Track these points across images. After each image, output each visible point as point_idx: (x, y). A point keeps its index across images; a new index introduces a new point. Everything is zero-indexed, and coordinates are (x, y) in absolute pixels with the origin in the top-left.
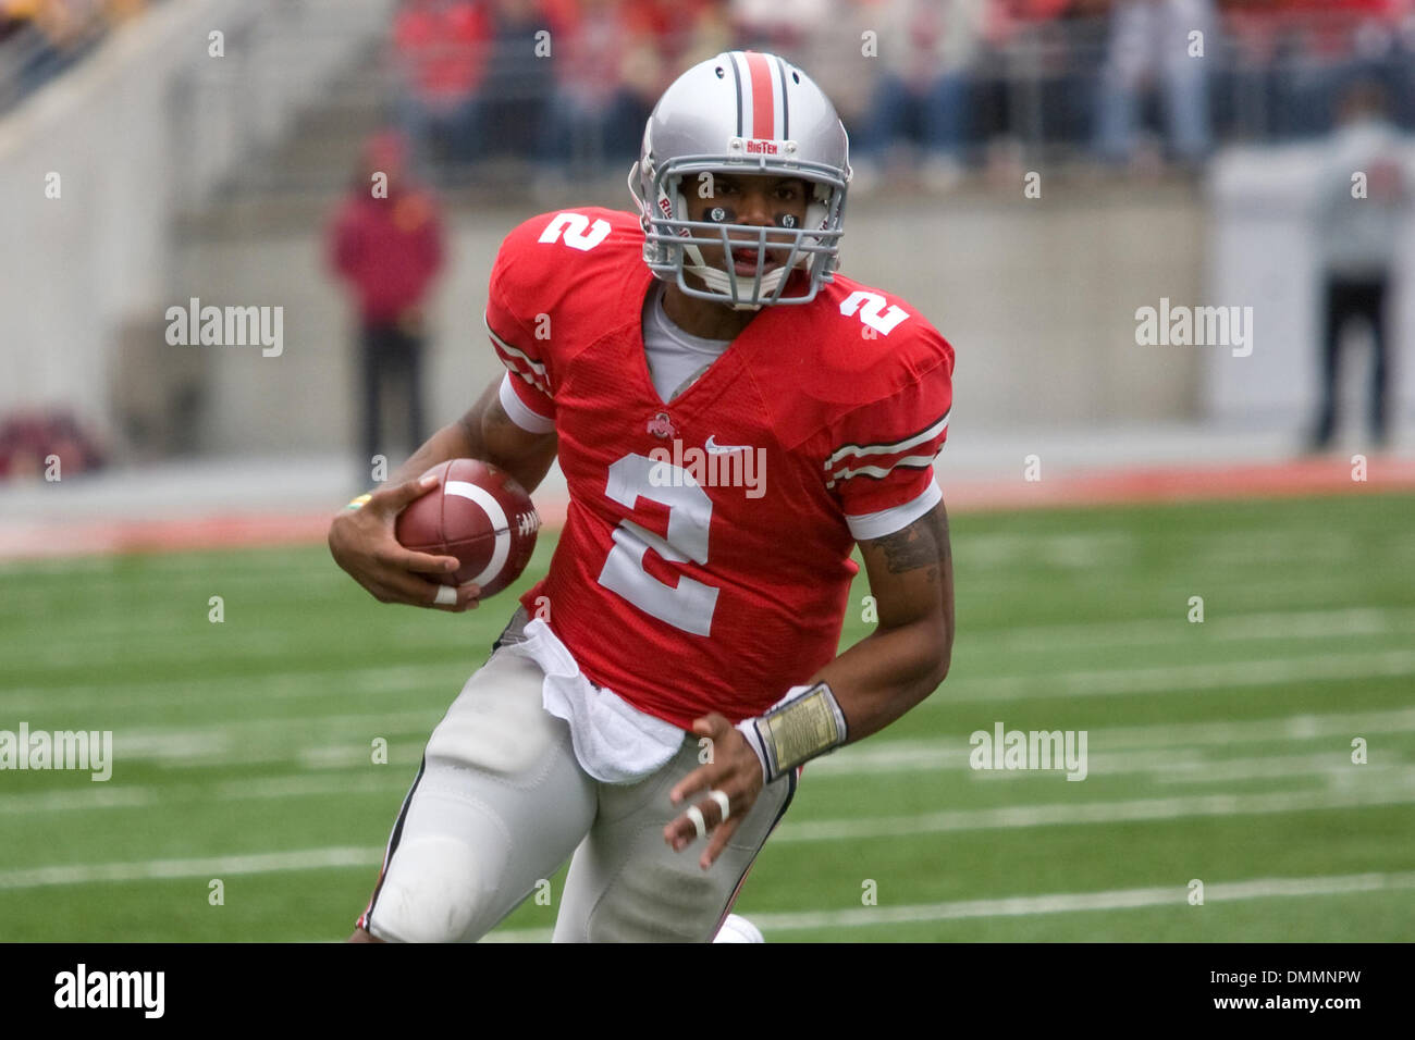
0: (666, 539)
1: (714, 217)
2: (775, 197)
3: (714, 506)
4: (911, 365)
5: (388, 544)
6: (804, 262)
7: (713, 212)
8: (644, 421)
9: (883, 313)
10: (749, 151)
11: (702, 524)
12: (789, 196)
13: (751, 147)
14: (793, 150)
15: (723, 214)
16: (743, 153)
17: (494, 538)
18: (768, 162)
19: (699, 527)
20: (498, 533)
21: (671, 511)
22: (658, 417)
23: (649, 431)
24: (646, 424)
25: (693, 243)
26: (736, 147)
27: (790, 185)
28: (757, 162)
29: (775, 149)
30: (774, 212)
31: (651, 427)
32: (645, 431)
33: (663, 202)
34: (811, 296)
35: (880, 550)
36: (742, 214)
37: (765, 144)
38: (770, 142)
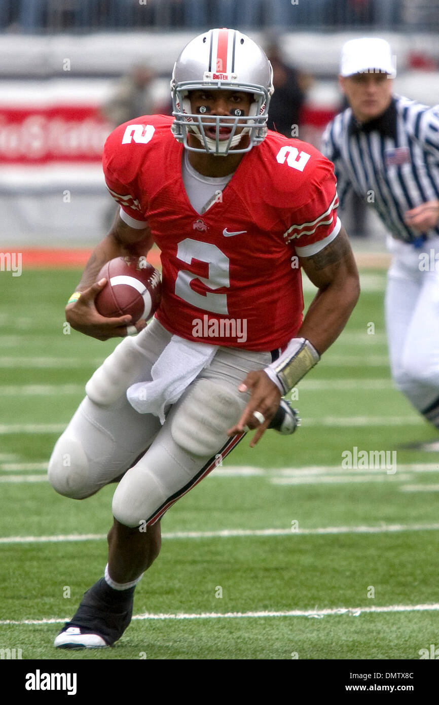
0: (208, 278)
1: (201, 111)
2: (231, 101)
3: (230, 260)
4: (317, 183)
5: (97, 317)
6: (248, 132)
7: (201, 109)
8: (191, 224)
9: (298, 159)
10: (214, 79)
11: (225, 269)
12: (239, 100)
13: (215, 77)
14: (235, 78)
15: (205, 110)
16: (211, 80)
17: (142, 297)
18: (222, 84)
19: (224, 271)
20: (143, 294)
21: (209, 265)
22: (197, 221)
23: (194, 228)
24: (192, 225)
25: (194, 125)
26: (207, 77)
27: (237, 95)
28: (217, 84)
29: (226, 77)
30: (230, 108)
31: (195, 226)
32: (192, 228)
33: (178, 104)
34: (249, 148)
35: (311, 261)
36: (213, 109)
37: (221, 75)
38: (224, 74)
